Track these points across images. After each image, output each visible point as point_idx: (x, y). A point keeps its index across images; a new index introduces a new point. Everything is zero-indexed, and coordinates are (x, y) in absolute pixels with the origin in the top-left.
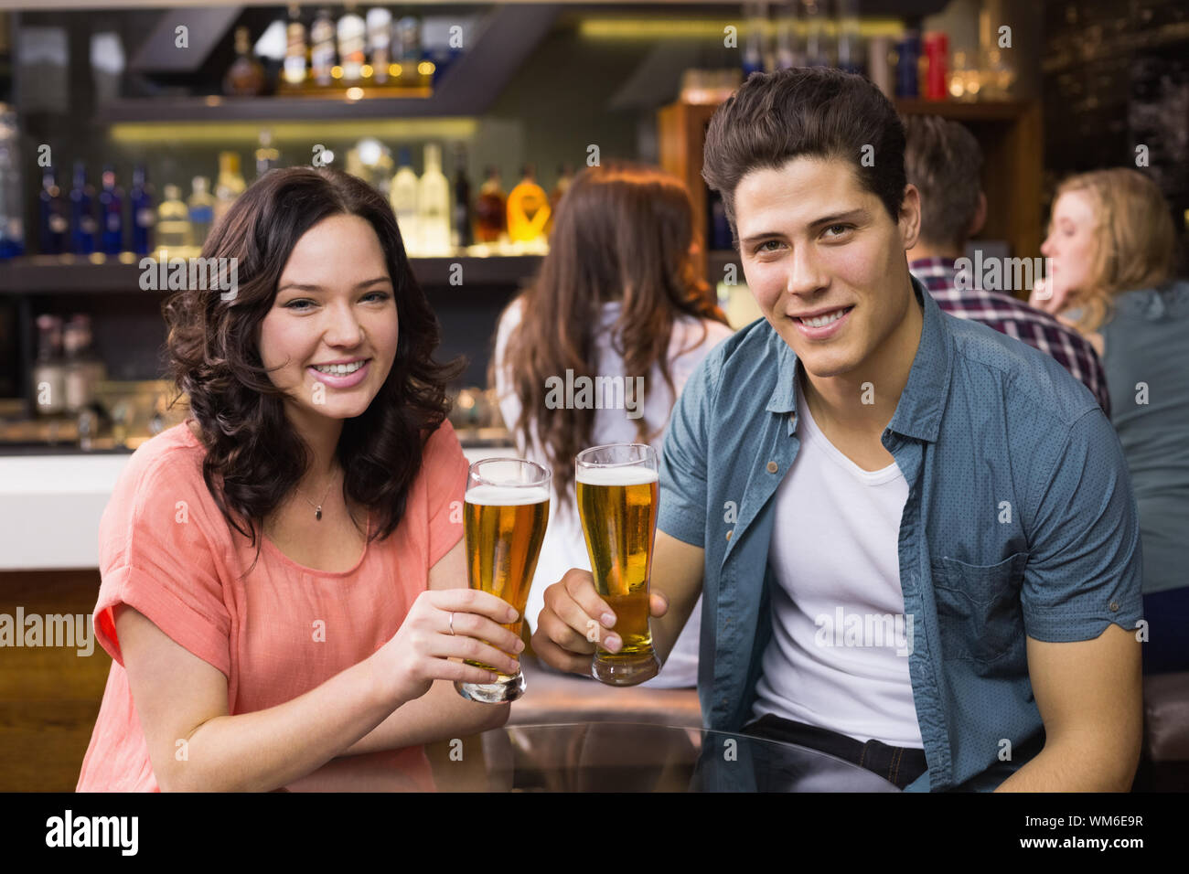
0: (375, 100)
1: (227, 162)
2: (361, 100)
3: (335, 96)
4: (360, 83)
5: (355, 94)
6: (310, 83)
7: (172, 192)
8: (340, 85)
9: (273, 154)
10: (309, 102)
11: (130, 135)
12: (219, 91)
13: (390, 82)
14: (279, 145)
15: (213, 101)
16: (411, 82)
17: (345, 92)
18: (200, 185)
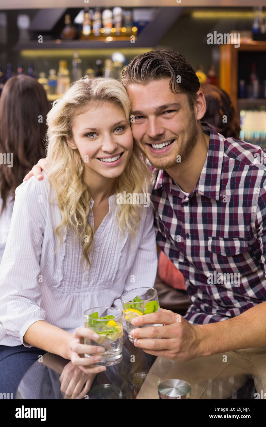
0: (116, 41)
1: (62, 64)
2: (111, 42)
3: (102, 40)
4: (111, 35)
5: (109, 39)
6: (92, 35)
7: (42, 75)
8: (103, 36)
9: (79, 61)
10: (92, 42)
11: (28, 53)
12: (60, 38)
13: (121, 34)
14: (81, 57)
15: (58, 42)
16: (128, 35)
17: (106, 38)
18: (52, 72)
